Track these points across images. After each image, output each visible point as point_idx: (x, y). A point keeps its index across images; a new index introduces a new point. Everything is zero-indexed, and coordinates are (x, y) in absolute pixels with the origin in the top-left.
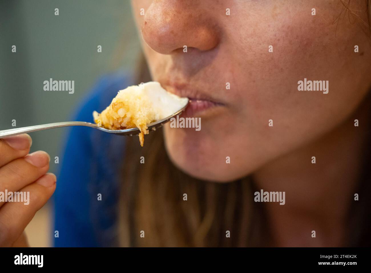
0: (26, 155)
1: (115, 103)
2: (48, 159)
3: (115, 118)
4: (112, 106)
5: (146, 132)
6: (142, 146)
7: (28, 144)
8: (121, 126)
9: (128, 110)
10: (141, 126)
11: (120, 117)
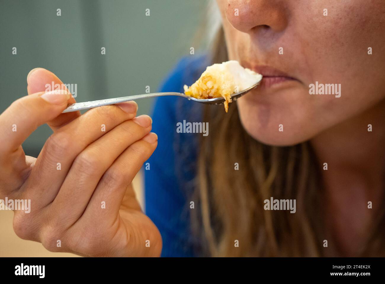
0: (134, 118)
1: (205, 76)
2: (151, 121)
3: (204, 89)
4: (202, 79)
5: (230, 101)
6: (227, 111)
7: (136, 109)
8: (208, 96)
9: (215, 82)
10: (226, 95)
11: (208, 89)
